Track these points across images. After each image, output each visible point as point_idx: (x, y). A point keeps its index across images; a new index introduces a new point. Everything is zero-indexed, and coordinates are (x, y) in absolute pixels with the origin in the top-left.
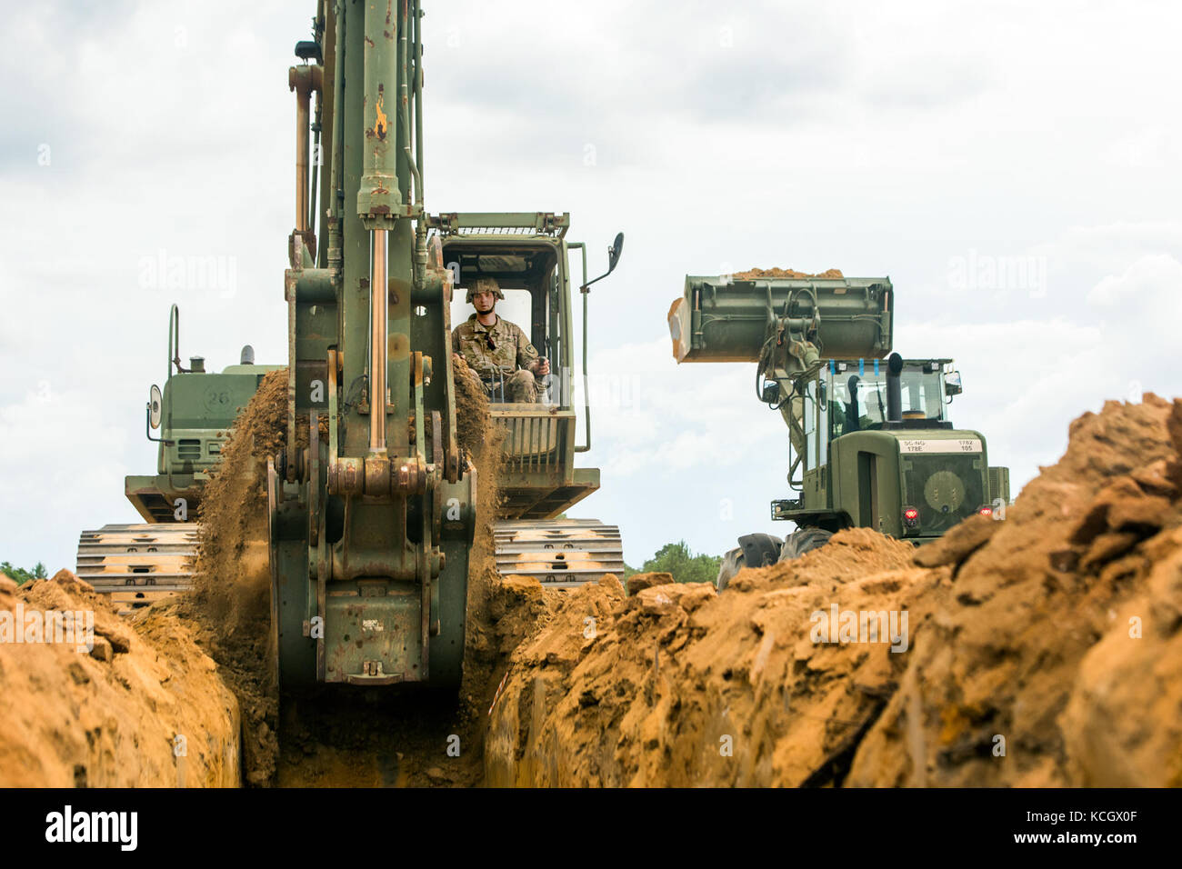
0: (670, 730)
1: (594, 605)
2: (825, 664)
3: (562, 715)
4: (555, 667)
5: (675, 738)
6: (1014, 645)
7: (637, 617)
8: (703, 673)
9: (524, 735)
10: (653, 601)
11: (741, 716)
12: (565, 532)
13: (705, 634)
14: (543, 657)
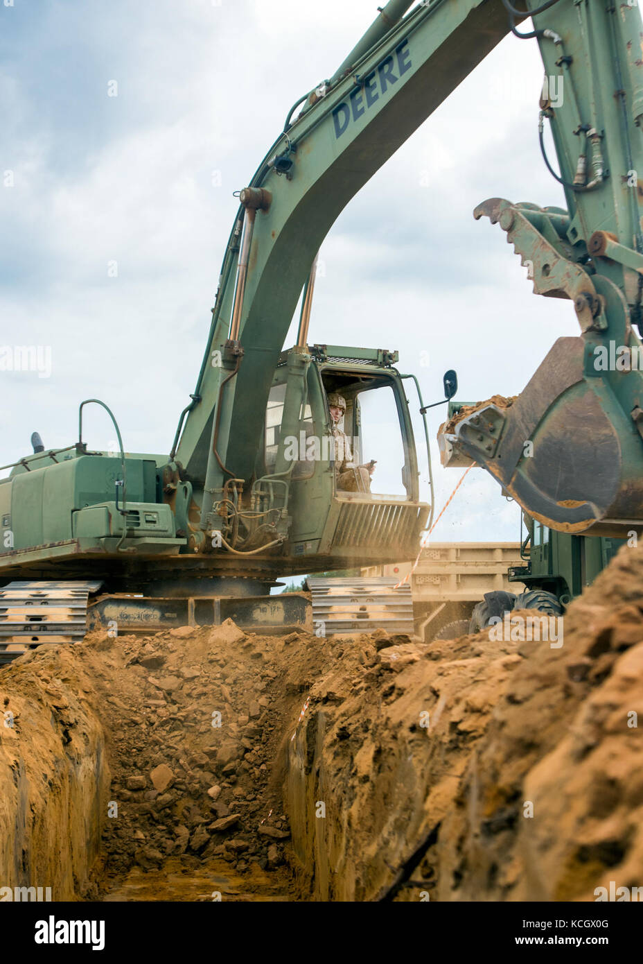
0: (374, 770)
1: (364, 655)
2: (471, 726)
3: (326, 745)
4: (333, 703)
5: (377, 775)
6: (537, 740)
7: (379, 670)
8: (396, 726)
9: (311, 755)
10: (389, 658)
11: (420, 761)
12: (368, 589)
13: (402, 694)
14: (324, 695)
